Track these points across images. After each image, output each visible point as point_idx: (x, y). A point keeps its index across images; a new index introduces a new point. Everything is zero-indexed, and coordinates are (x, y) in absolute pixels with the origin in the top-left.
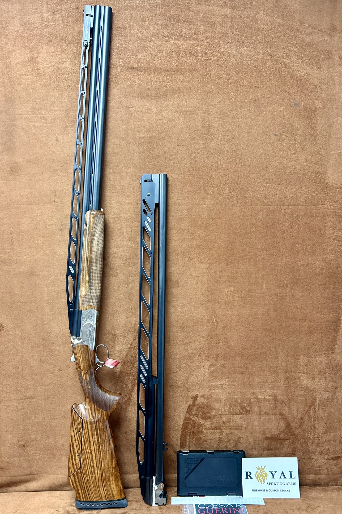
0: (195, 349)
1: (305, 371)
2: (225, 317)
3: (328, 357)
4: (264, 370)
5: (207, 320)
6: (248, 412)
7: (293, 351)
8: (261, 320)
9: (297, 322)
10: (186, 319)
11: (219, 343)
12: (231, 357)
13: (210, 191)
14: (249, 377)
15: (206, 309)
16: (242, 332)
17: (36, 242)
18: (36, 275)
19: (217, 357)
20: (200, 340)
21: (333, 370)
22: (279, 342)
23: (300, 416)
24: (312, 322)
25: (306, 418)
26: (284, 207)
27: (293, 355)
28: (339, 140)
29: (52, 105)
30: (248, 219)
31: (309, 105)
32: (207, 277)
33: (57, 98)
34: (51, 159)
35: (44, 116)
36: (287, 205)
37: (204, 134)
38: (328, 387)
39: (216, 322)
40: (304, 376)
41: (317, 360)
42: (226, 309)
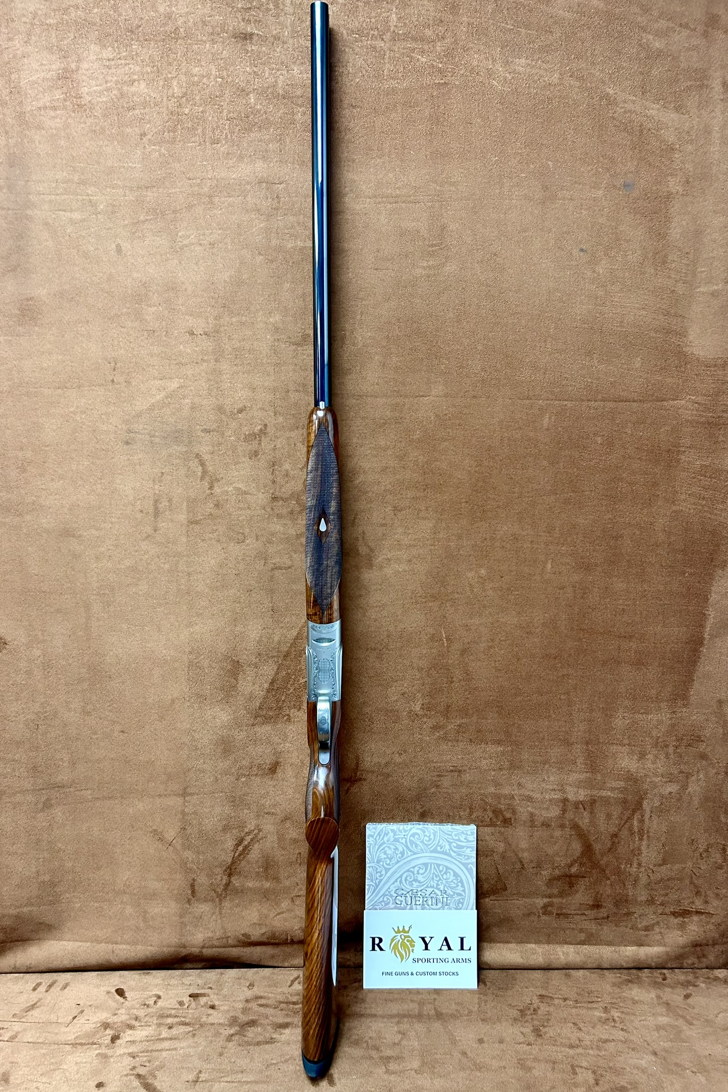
0: (403, 694)
1: (626, 742)
2: (467, 630)
3: (674, 712)
4: (543, 739)
5: (429, 636)
6: (507, 822)
7: (602, 699)
8: (540, 637)
9: (613, 642)
10: (385, 633)
11: (452, 682)
12: (476, 711)
13: (443, 367)
14: (512, 752)
15: (427, 613)
16: (499, 661)
17: (74, 468)
18: (74, 536)
19: (447, 711)
20: (414, 677)
21: (682, 740)
22: (575, 681)
23: (613, 829)
24: (644, 643)
25: (625, 833)
26: (596, 403)
27: (603, 708)
28: (716, 264)
29: (108, 175)
30: (520, 428)
31: (654, 188)
32: (432, 547)
33: (120, 160)
34: (107, 292)
35: (92, 198)
36: (603, 400)
37: (432, 246)
38: (671, 774)
39: (448, 639)
40: (623, 751)
41: (651, 719)
42: (468, 613)
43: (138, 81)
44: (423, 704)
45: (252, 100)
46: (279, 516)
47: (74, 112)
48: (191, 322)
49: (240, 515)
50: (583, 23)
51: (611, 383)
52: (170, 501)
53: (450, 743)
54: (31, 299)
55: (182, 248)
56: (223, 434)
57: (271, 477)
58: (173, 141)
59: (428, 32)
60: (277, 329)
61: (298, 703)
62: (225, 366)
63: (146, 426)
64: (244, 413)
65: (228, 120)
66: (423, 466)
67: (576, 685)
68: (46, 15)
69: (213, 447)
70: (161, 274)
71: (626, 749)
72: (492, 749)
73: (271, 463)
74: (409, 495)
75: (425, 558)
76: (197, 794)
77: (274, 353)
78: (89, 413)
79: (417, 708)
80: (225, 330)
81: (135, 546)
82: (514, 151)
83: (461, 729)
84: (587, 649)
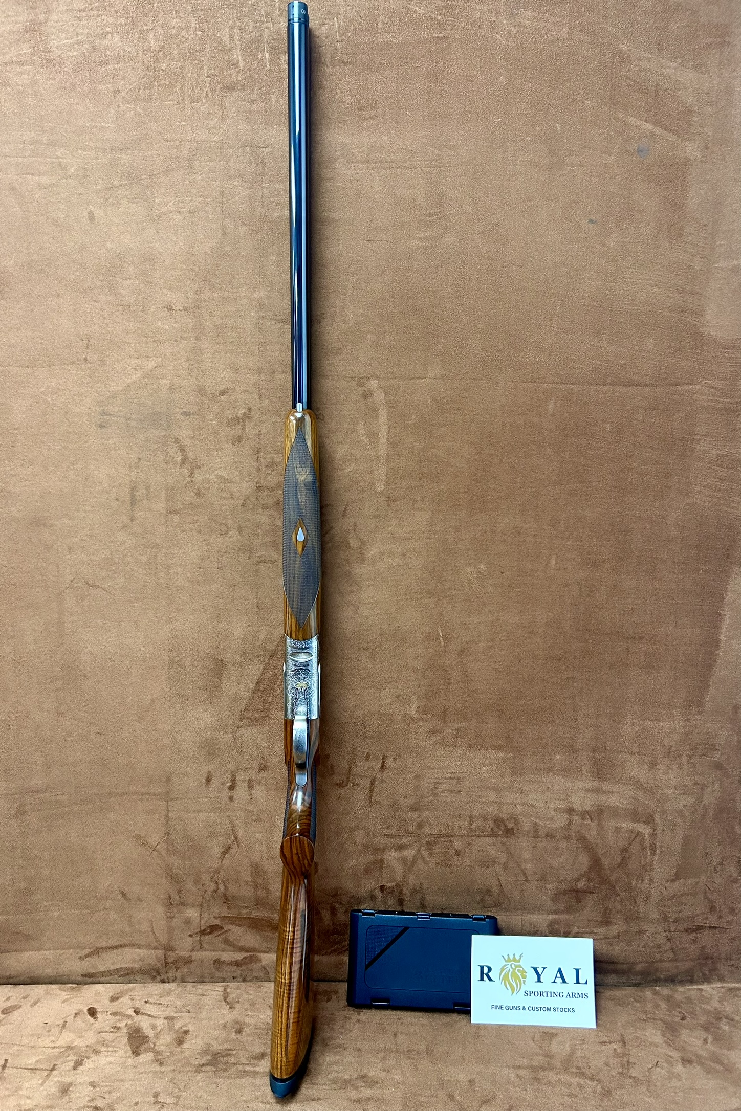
0: (398, 697)
1: (635, 750)
2: (465, 629)
3: (688, 720)
4: (547, 745)
5: (424, 635)
6: (509, 832)
7: (609, 704)
8: (543, 637)
10: (378, 632)
11: (449, 684)
12: (475, 714)
13: (440, 347)
14: (514, 758)
15: (423, 610)
16: (500, 662)
17: (45, 452)
18: (45, 525)
19: (444, 715)
20: (409, 678)
21: (697, 748)
22: (580, 684)
23: (622, 843)
24: (655, 644)
27: (610, 713)
29: (78, 134)
30: (524, 414)
31: (671, 154)
32: (428, 541)
33: (92, 120)
35: (62, 160)
36: (612, 384)
38: (684, 786)
39: (445, 638)
40: (632, 760)
41: (662, 727)
42: (466, 611)
43: (112, 34)
44: (418, 707)
46: (265, 507)
47: (42, 66)
48: (170, 297)
49: (222, 505)
52: (147, 488)
53: (447, 749)
55: (159, 217)
56: (204, 418)
57: (256, 465)
58: (150, 99)
60: (262, 305)
62: (205, 344)
63: (121, 408)
64: (226, 396)
66: (419, 453)
67: (582, 688)
69: (194, 431)
70: (137, 244)
71: (635, 758)
72: (493, 755)
73: (256, 449)
74: (403, 485)
75: (421, 552)
76: (182, 799)
77: (259, 331)
78: (61, 393)
79: (413, 711)
80: (206, 306)
81: (110, 536)
82: (519, 112)
83: (459, 734)
84: (594, 651)
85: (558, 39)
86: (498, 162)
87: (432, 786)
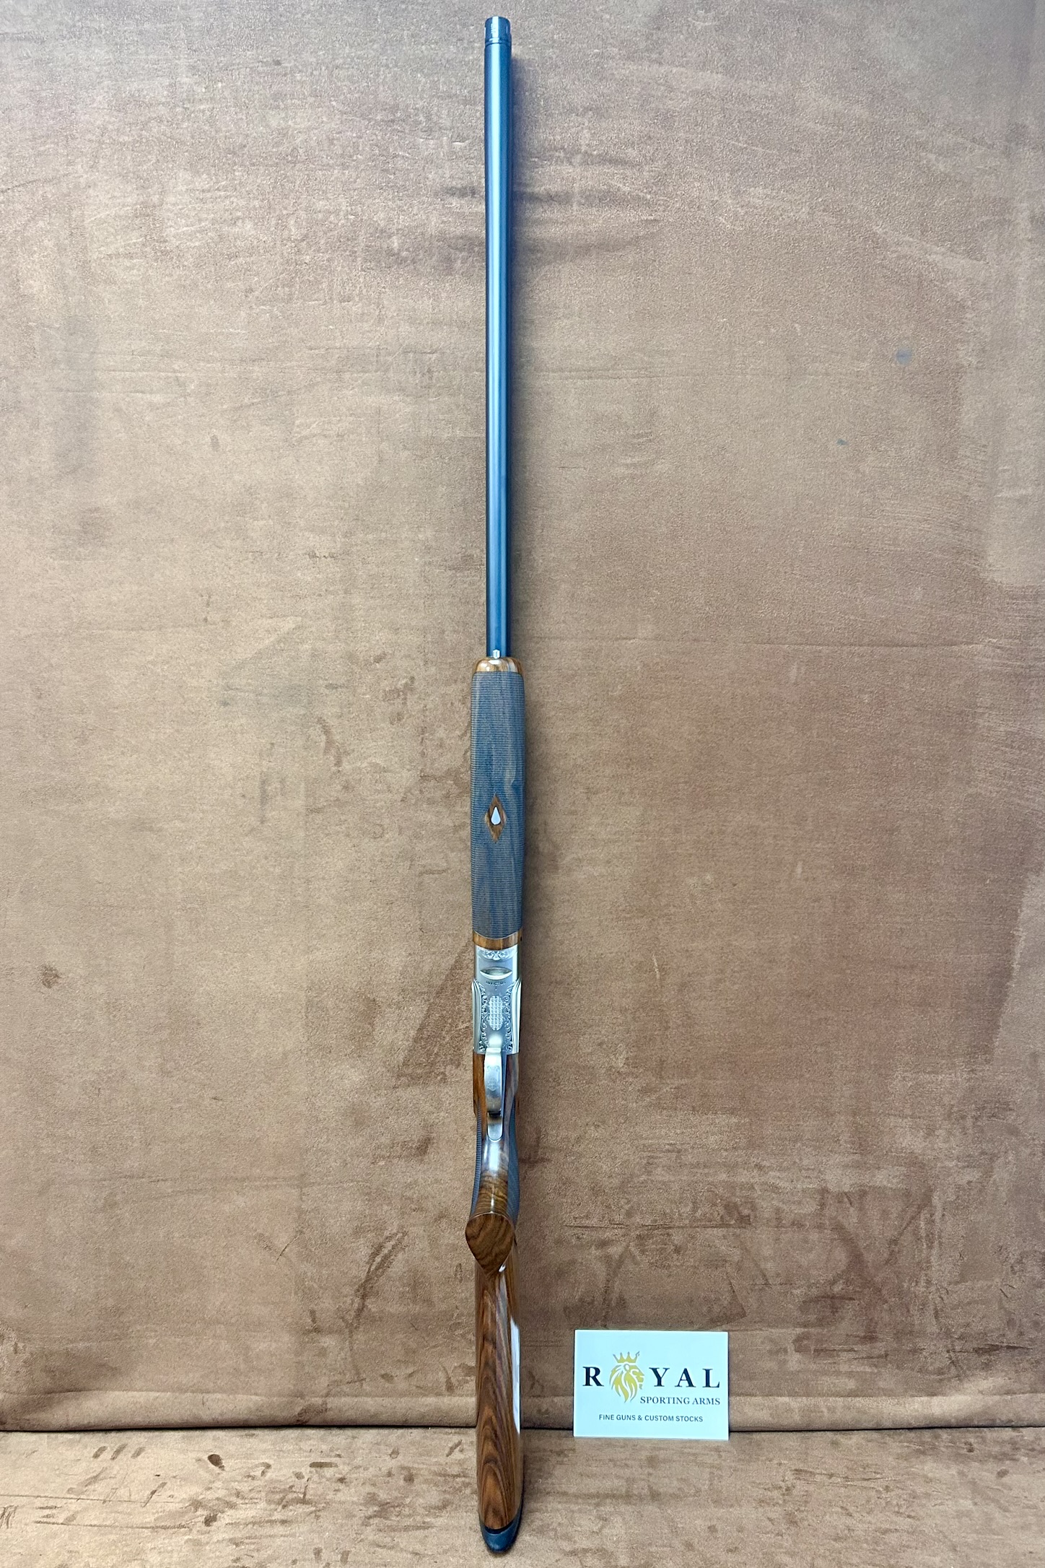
0: (600, 1044)
1: (908, 1112)
2: (687, 958)
3: (972, 1071)
4: (793, 1107)
5: (635, 964)
6: (744, 1221)
7: (874, 1053)
8: (787, 967)
9: (888, 974)
10: (576, 960)
11: (667, 1028)
12: (701, 1067)
13: (652, 599)
14: (750, 1124)
15: (633, 933)
16: (732, 1000)
17: (153, 737)
18: (151, 829)
19: (660, 1069)
20: (615, 1021)
21: (984, 1108)
22: (836, 1028)
23: (890, 1233)
24: (930, 974)
25: (907, 1239)
26: (862, 649)
27: (876, 1065)
28: (1023, 459)
29: (201, 343)
30: (758, 683)
31: (939, 359)
32: (639, 844)
33: (217, 325)
34: (198, 501)
35: (179, 375)
36: (870, 644)
37: (639, 436)
38: (969, 1156)
39: (661, 969)
40: (904, 1124)
41: (941, 1081)
42: (688, 934)
43: (243, 220)
44: (627, 1059)
45: (396, 244)
46: (431, 802)
47: (156, 260)
48: (313, 540)
49: (377, 801)
50: (840, 138)
51: (882, 622)
52: (282, 781)
53: (664, 1113)
54: (97, 510)
55: (300, 441)
56: (355, 691)
57: (420, 748)
58: (290, 299)
59: (632, 153)
60: (428, 548)
61: (457, 1057)
63: (250, 681)
64: (383, 663)
65: (362, 270)
66: (627, 733)
67: (838, 1032)
68: (118, 130)
69: (341, 708)
70: (273, 476)
71: (907, 1122)
72: (722, 1119)
73: (420, 729)
74: (608, 772)
75: (629, 858)
76: (319, 1184)
77: (425, 581)
78: (174, 663)
79: (620, 1063)
80: (358, 551)
81: (234, 843)
82: (748, 310)
83: (680, 1093)
84: (853, 984)
85: (796, 221)
86: (723, 372)
87: (645, 1161)
